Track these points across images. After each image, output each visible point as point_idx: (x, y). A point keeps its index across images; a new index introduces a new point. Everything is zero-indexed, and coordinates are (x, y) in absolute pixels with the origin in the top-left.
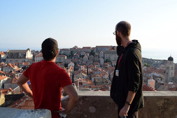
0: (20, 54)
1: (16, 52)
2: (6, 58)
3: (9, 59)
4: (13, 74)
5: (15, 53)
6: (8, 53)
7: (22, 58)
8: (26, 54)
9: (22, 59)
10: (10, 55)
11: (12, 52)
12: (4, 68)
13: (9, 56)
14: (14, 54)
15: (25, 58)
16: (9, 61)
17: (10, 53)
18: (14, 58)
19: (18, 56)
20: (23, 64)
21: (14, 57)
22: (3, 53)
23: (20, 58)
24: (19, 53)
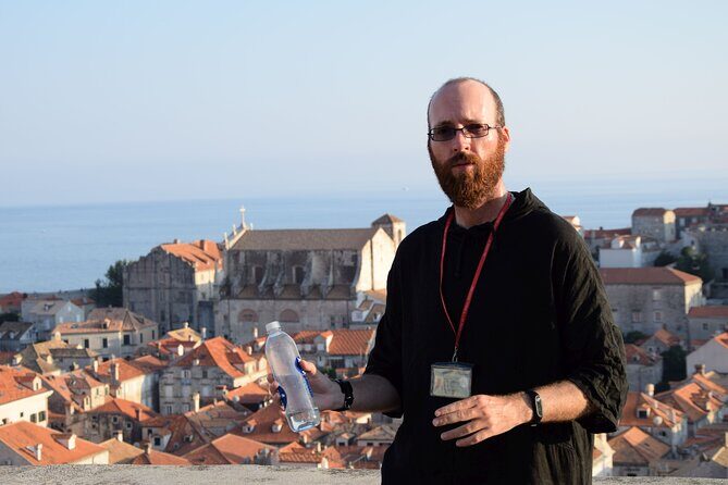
0: (316, 264)
1: (287, 246)
2: (215, 293)
3: (238, 306)
4: (188, 428)
5: (279, 259)
6: (234, 254)
7: (325, 291)
8: (356, 259)
9: (330, 304)
10: (247, 270)
11: (257, 247)
12: (169, 377)
13: (236, 282)
14: (272, 259)
15: (351, 295)
16: (234, 320)
17: (242, 255)
18: (269, 293)
19: (301, 276)
20: (320, 347)
21: (270, 287)
22: (216, 253)
23: (316, 292)
24: (305, 253)
